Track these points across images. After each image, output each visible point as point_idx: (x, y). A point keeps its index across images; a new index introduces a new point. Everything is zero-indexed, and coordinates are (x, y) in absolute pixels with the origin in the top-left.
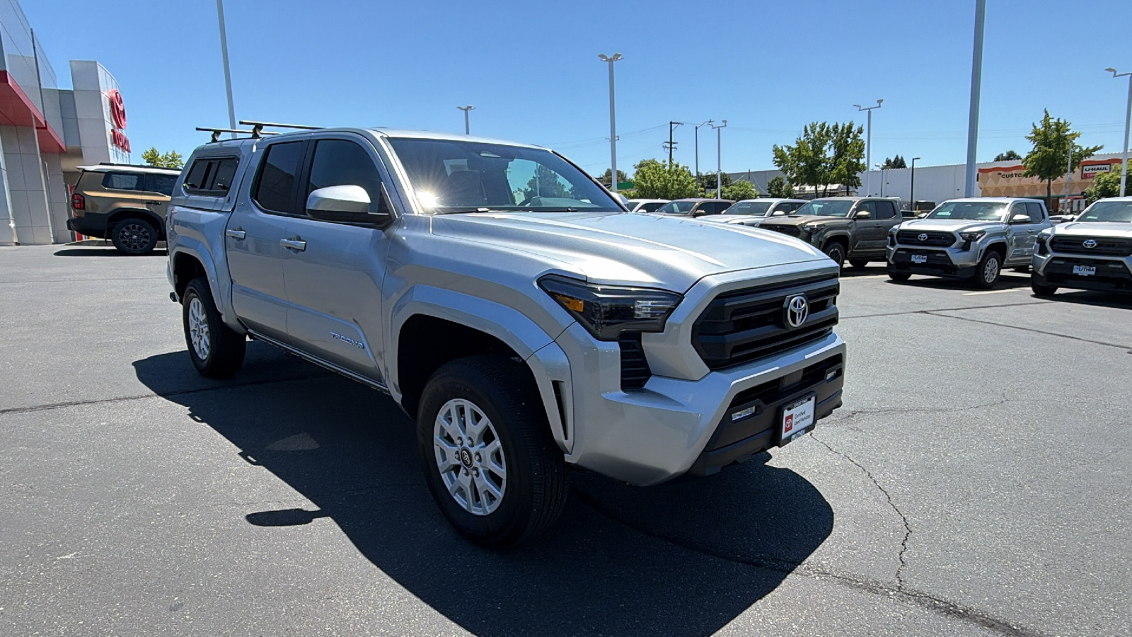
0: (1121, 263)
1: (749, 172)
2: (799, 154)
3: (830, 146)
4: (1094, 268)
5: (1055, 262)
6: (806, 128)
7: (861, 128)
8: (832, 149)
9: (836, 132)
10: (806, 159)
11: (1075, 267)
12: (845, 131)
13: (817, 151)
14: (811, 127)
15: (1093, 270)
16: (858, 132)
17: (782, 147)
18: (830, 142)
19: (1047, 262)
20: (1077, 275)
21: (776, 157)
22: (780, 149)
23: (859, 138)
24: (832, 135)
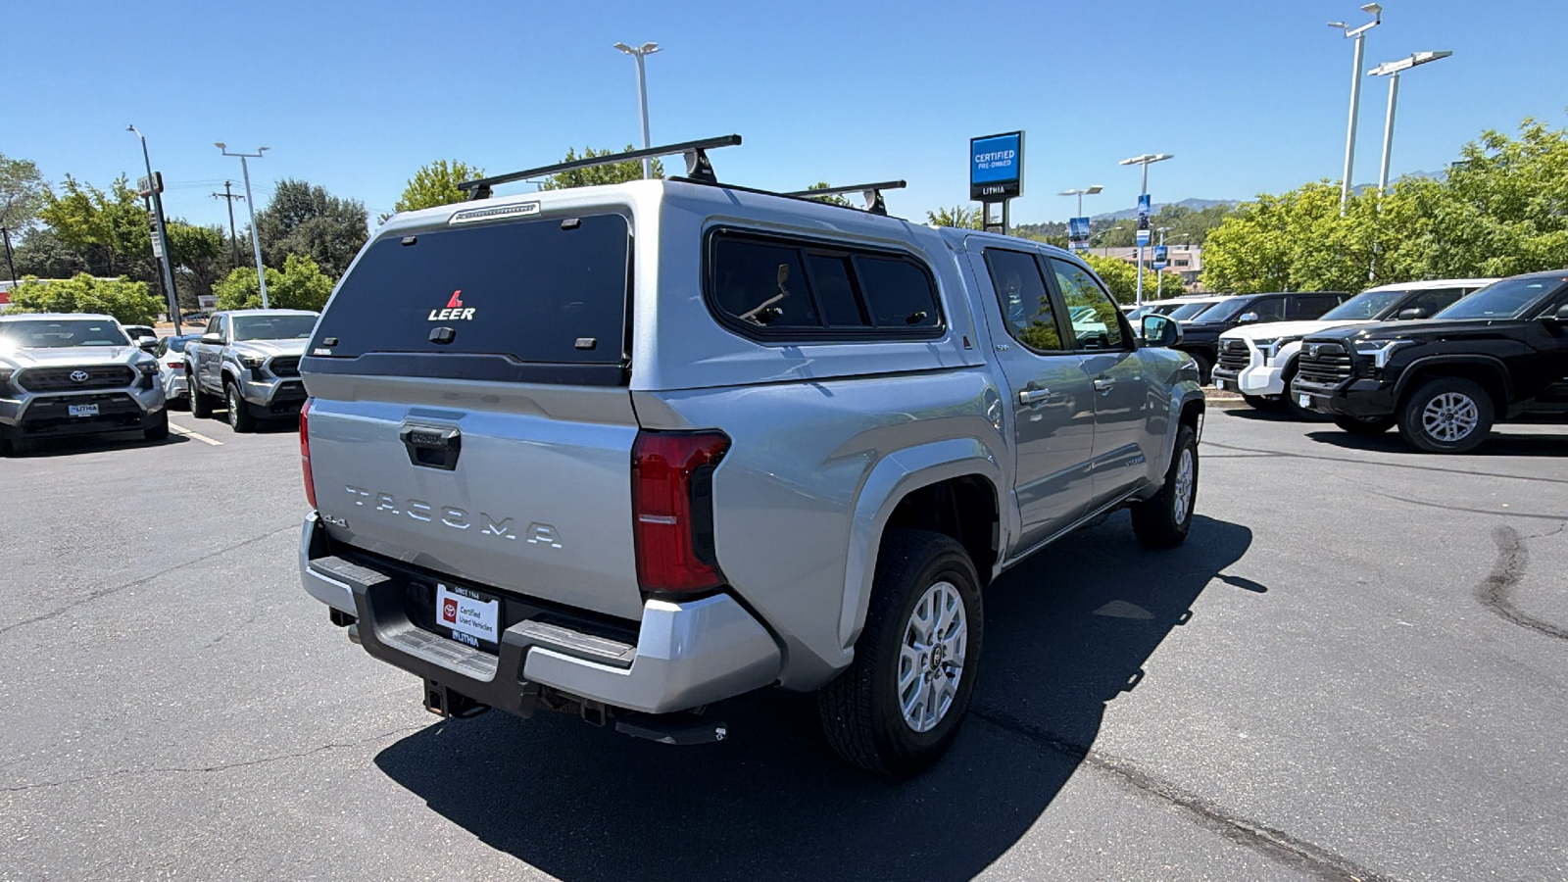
0: (125, 395)
4: (96, 405)
5: (37, 405)
11: (70, 407)
15: (95, 408)
19: (25, 408)
20: (76, 417)
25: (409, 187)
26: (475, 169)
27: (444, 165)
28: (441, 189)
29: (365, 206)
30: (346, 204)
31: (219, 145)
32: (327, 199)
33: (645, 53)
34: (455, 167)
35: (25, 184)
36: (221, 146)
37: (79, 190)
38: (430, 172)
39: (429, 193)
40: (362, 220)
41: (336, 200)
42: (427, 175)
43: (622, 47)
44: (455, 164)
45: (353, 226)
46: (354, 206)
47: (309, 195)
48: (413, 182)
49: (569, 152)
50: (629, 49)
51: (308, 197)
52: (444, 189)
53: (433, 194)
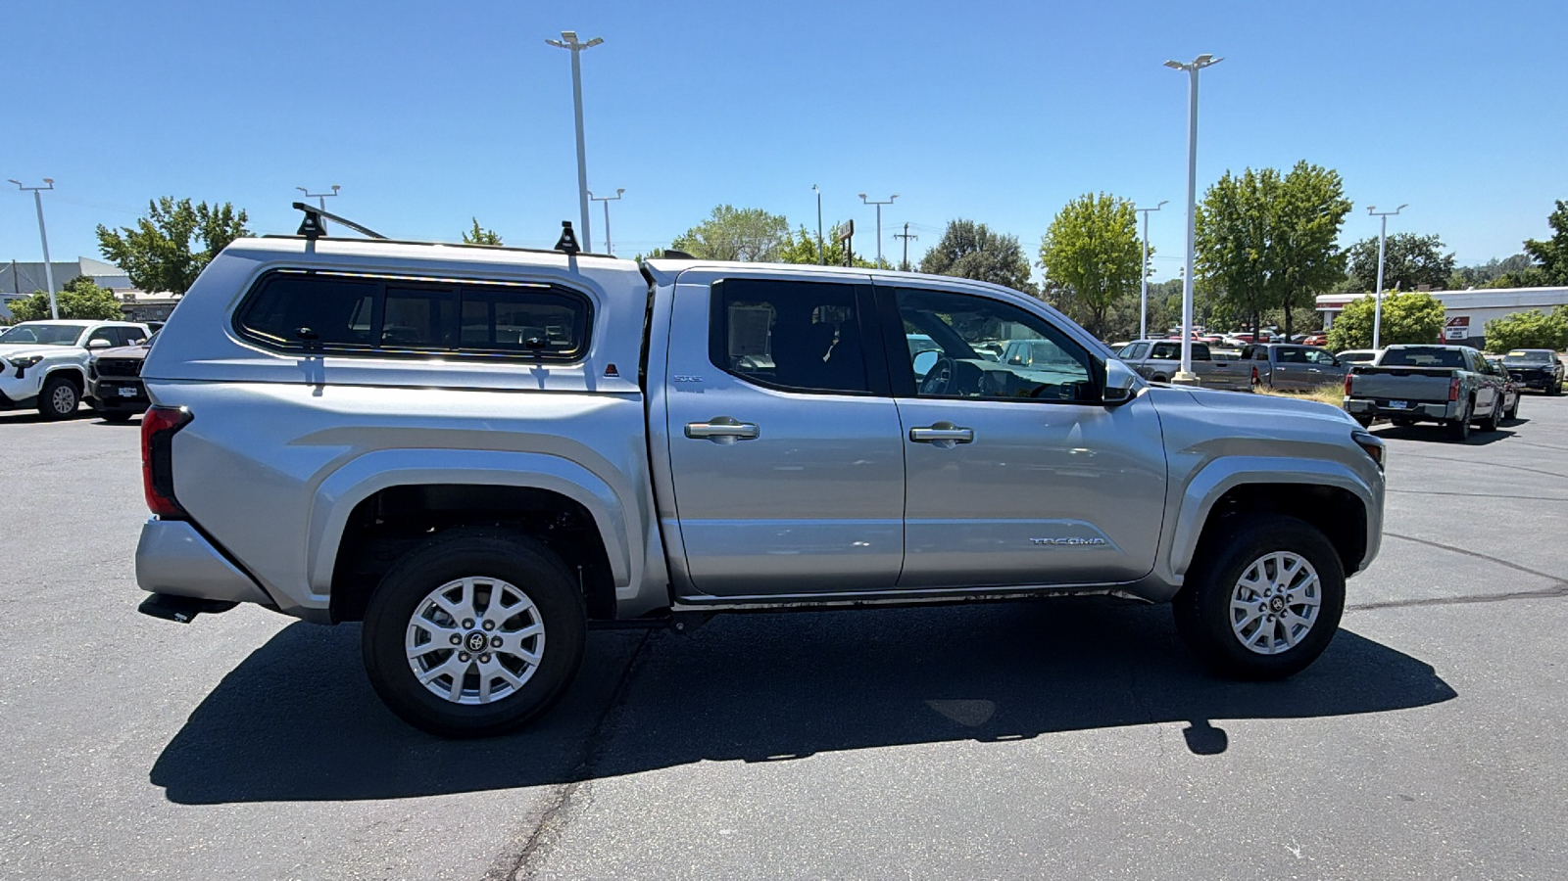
1: (14, 264)
2: (148, 241)
3: (198, 236)
6: (152, 203)
7: (244, 213)
8: (201, 239)
9: (205, 216)
10: (163, 253)
12: (220, 216)
13: (182, 240)
14: (163, 204)
16: (240, 219)
17: (115, 230)
18: (197, 230)
21: (106, 245)
22: (113, 233)
23: (242, 228)
24: (198, 219)
25: (1054, 221)
26: (1121, 199)
27: (1091, 197)
28: (1083, 220)
29: (1019, 241)
30: (1003, 239)
31: (861, 196)
32: (988, 234)
33: (1200, 66)
34: (1100, 198)
35: (779, 234)
36: (863, 196)
37: (807, 236)
38: (1076, 205)
39: (1072, 225)
40: (1015, 253)
41: (995, 236)
42: (1073, 208)
43: (1171, 64)
44: (1102, 195)
45: (1005, 258)
46: (1009, 240)
47: (972, 232)
48: (1059, 216)
49: (1225, 174)
50: (1181, 65)
51: (971, 235)
52: (1086, 221)
53: (1075, 226)
